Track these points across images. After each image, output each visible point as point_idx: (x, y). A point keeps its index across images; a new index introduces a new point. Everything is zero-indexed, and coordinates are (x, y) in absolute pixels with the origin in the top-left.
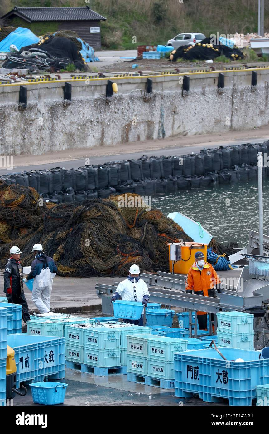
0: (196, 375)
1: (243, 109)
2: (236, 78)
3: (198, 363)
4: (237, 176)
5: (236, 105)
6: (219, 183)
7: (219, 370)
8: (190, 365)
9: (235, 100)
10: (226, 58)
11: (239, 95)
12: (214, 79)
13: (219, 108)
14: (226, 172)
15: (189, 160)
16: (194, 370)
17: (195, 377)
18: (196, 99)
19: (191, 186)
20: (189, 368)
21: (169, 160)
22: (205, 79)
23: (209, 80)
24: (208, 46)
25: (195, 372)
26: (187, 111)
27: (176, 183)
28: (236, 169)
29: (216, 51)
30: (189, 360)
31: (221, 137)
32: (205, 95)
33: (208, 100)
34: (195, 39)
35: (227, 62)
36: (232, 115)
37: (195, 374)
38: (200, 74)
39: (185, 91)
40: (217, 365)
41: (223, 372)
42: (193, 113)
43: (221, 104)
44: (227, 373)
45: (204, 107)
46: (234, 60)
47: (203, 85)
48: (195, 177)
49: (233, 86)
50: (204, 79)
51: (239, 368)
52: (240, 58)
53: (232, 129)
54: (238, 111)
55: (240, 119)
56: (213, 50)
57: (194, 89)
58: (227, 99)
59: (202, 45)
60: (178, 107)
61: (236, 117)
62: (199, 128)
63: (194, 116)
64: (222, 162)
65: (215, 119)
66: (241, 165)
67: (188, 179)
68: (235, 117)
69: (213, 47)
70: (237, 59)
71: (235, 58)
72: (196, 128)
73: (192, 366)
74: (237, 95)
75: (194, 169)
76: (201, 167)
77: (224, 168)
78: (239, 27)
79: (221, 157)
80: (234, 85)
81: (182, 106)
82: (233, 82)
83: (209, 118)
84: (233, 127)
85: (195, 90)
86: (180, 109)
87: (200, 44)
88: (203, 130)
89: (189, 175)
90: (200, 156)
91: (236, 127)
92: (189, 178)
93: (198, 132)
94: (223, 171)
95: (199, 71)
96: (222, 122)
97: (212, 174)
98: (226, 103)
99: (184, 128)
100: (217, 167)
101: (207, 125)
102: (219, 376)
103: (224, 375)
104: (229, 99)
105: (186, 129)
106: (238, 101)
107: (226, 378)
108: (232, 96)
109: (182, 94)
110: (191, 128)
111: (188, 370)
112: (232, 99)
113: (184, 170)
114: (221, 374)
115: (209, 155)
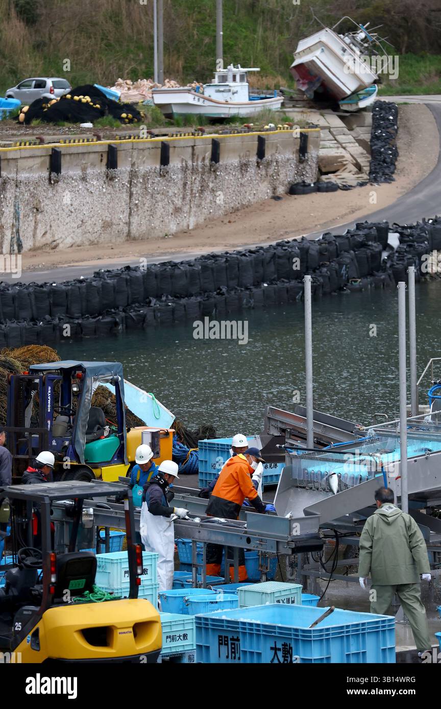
0: (234, 652)
1: (147, 205)
2: (135, 153)
3: (239, 632)
4: (155, 316)
5: (137, 198)
6: (127, 327)
7: (275, 642)
8: (223, 634)
9: (134, 190)
10: (113, 120)
11: (141, 181)
12: (100, 154)
13: (108, 203)
14: (136, 308)
15: (78, 289)
16: (232, 644)
17: (233, 655)
18: (73, 187)
19: (82, 333)
20: (222, 640)
21: (45, 289)
22: (87, 155)
23: (92, 156)
24: (84, 100)
25: (233, 646)
26: (57, 207)
27: (58, 328)
28: (152, 304)
29: (97, 108)
30: (222, 626)
31: (116, 251)
32: (87, 182)
33: (91, 189)
34: (52, 88)
35: (118, 127)
36: (130, 214)
37: (233, 650)
38: (77, 146)
39: (54, 174)
40: (273, 634)
41: (283, 645)
42: (67, 210)
43: (111, 196)
44: (291, 648)
45: (85, 201)
46: (125, 123)
47: (83, 164)
48: (88, 318)
49: (132, 167)
50: (83, 153)
51: (312, 639)
52: (136, 120)
53: (130, 238)
54: (139, 208)
55: (143, 221)
56: (91, 106)
57: (69, 171)
58: (121, 188)
59: (72, 98)
60: (43, 201)
61: (136, 217)
62: (76, 236)
63: (70, 215)
64: (130, 292)
65: (102, 220)
66: (161, 297)
67: (76, 321)
68: (134, 218)
69: (91, 102)
70: (131, 121)
71: (127, 120)
72: (72, 235)
73: (227, 637)
74: (137, 182)
75: (84, 304)
76: (96, 300)
77: (133, 302)
78: (120, 69)
79: (129, 284)
80: (133, 165)
81: (49, 198)
82: (130, 159)
83: (93, 219)
84: (132, 235)
85: (71, 173)
86: (46, 205)
87: (69, 96)
88: (84, 239)
89: (76, 315)
90: (94, 283)
91: (137, 235)
92: (78, 319)
93: (76, 242)
94: (132, 308)
95: (77, 141)
96: (114, 226)
97: (115, 313)
98: (120, 195)
99: (53, 236)
100: (122, 300)
101: (90, 231)
102: (276, 653)
103: (285, 651)
104: (125, 187)
105: (56, 238)
106: (139, 192)
107: (289, 655)
108: (130, 182)
109: (50, 179)
110: (63, 236)
111: (220, 644)
112: (131, 188)
113: (69, 306)
114: (279, 649)
115: (109, 281)
